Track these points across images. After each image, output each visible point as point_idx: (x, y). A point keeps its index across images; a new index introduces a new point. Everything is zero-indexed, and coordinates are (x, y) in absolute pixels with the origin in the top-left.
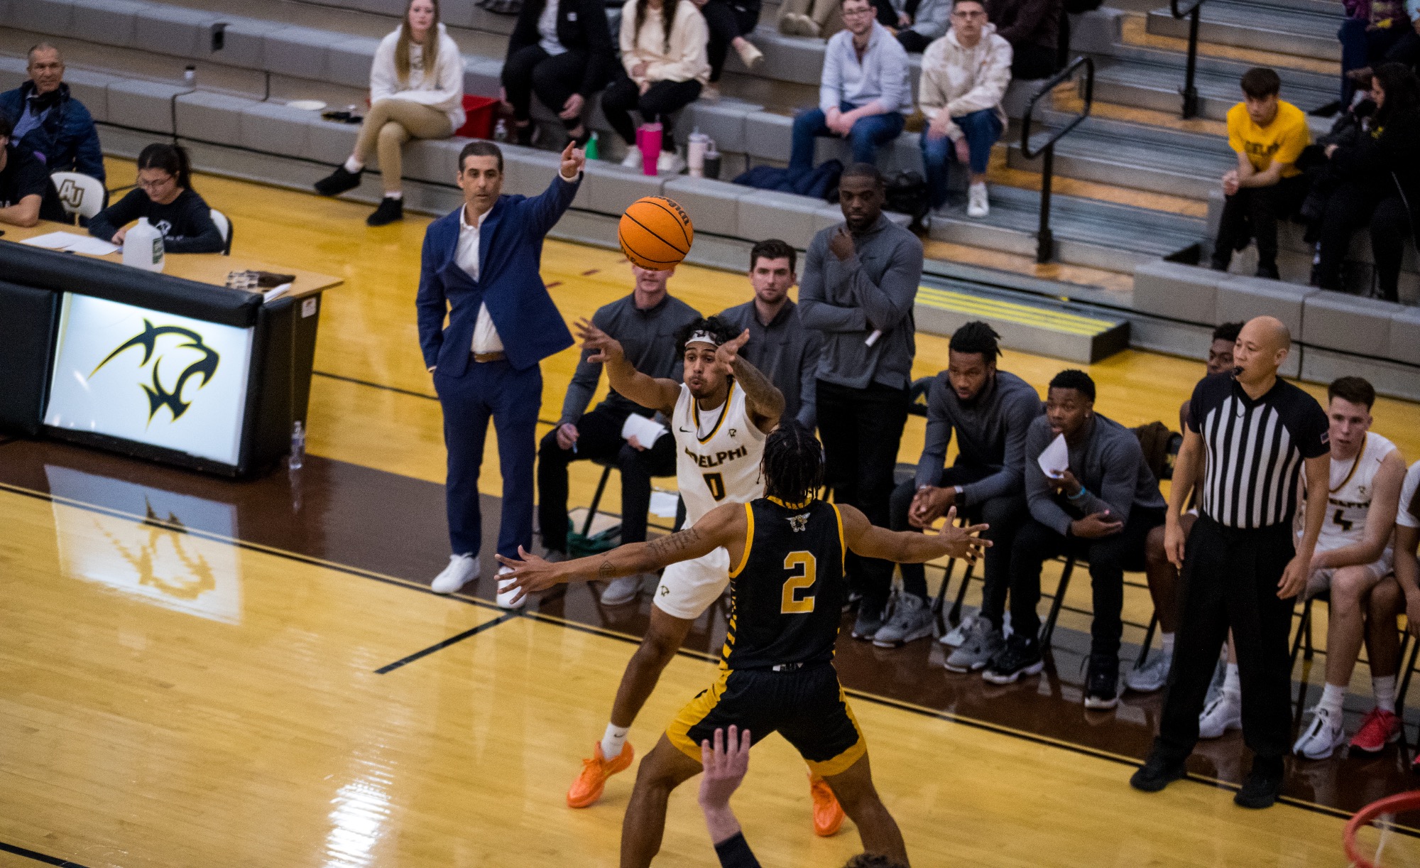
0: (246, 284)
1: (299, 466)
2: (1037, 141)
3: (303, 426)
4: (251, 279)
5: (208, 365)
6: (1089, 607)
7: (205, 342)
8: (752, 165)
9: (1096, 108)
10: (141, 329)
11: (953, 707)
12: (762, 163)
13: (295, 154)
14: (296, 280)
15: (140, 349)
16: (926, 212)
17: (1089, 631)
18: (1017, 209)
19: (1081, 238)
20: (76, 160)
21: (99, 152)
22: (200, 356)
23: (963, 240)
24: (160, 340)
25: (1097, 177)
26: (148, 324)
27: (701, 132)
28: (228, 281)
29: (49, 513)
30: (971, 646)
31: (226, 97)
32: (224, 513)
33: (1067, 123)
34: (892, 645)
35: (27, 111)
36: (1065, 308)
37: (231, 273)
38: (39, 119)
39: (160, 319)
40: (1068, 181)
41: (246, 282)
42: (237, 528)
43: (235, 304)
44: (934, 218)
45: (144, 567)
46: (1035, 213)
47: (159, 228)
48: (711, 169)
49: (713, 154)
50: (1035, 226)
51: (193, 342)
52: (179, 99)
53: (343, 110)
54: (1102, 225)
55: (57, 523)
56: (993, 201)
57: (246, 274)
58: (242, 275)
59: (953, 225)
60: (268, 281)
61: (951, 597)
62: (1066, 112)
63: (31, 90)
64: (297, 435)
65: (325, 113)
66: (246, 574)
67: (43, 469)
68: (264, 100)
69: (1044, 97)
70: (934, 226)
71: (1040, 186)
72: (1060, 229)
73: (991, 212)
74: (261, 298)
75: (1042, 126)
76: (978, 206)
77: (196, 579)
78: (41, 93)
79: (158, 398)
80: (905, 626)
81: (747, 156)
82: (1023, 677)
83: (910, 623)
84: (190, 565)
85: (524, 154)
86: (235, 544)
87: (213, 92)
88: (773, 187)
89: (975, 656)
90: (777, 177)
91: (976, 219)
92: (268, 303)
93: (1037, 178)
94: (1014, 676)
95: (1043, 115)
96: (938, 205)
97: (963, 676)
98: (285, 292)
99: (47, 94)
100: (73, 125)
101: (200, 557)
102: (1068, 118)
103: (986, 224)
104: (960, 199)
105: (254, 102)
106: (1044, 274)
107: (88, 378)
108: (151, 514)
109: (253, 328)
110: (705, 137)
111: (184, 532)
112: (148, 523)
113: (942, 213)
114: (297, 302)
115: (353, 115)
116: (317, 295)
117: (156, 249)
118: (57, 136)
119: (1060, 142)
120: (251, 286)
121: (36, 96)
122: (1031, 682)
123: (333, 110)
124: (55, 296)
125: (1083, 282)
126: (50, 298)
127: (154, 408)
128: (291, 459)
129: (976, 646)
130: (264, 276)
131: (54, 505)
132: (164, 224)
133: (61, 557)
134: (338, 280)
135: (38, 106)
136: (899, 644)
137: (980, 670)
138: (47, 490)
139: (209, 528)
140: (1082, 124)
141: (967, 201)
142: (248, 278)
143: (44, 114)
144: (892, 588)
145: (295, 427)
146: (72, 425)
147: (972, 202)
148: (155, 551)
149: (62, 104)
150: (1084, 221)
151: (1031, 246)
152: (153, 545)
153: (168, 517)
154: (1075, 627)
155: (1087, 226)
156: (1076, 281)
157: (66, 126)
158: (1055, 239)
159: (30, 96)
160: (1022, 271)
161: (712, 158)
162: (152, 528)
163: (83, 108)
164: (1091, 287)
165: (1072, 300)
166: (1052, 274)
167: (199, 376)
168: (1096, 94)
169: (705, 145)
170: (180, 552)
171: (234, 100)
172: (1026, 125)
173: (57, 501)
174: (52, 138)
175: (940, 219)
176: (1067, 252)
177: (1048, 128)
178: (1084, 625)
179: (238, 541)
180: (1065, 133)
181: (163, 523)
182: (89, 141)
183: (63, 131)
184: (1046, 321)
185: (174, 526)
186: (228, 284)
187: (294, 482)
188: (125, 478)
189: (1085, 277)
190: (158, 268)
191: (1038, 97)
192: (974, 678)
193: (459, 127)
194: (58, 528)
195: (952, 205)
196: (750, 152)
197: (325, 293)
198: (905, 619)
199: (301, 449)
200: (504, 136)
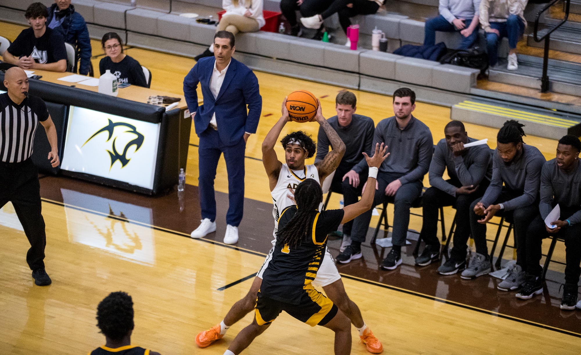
0: (157, 102)
1: (182, 190)
2: (542, 33)
3: (185, 171)
4: (159, 100)
5: (139, 141)
6: (564, 260)
7: (138, 130)
8: (403, 44)
9: (571, 17)
10: (107, 124)
11: (497, 309)
12: (407, 44)
13: (184, 39)
14: (181, 100)
15: (106, 133)
16: (487, 68)
17: (564, 272)
18: (532, 67)
19: (563, 80)
20: (78, 41)
21: (89, 37)
22: (135, 137)
23: (504, 81)
24: (116, 129)
25: (570, 51)
26: (110, 121)
27: (378, 29)
28: (148, 101)
29: (63, 212)
30: (511, 278)
31: (150, 12)
32: (146, 213)
33: (557, 24)
34: (470, 278)
35: (54, 18)
36: (555, 114)
37: (150, 97)
38: (60, 21)
39: (116, 119)
40: (557, 53)
41: (157, 101)
42: (152, 220)
43: (152, 112)
44: (491, 71)
45: (109, 237)
46: (540, 68)
47: (115, 75)
48: (383, 47)
49: (384, 40)
50: (540, 74)
51: (132, 130)
52: (128, 12)
53: (207, 18)
54: (574, 74)
55: (67, 217)
56: (520, 63)
57: (157, 98)
58: (155, 98)
59: (499, 74)
60: (168, 101)
61: (496, 254)
62: (556, 19)
63: (56, 8)
64: (181, 175)
65: (198, 19)
66: (157, 242)
67: (60, 191)
68: (169, 13)
69: (546, 11)
70: (491, 74)
71: (543, 55)
72: (553, 76)
73: (519, 68)
74: (164, 109)
75: (544, 26)
76: (512, 64)
77: (133, 244)
78: (61, 10)
79: (114, 157)
80: (476, 269)
81: (400, 40)
82: (535, 295)
83: (479, 267)
84: (131, 238)
85: (292, 39)
86: (152, 228)
87: (145, 9)
88: (413, 55)
89: (513, 283)
90: (415, 50)
91: (511, 71)
92: (168, 111)
93: (542, 51)
94: (531, 296)
95: (545, 20)
96: (493, 65)
97: (506, 293)
98: (176, 106)
99: (63, 11)
100: (76, 25)
101: (135, 234)
102: (557, 22)
103: (516, 73)
104: (504, 61)
105: (164, 14)
106: (544, 98)
107: (82, 148)
108: (112, 213)
109: (160, 124)
110: (380, 31)
111: (128, 222)
112: (109, 217)
113: (494, 68)
114: (181, 111)
115: (211, 20)
117: (114, 85)
118: (68, 30)
119: (553, 33)
120: (159, 103)
121: (58, 11)
122: (538, 298)
123: (202, 18)
124: (66, 107)
125: (564, 102)
126: (64, 108)
127: (113, 162)
128: (178, 187)
129: (514, 278)
130: (166, 98)
131: (65, 208)
132: (117, 73)
133: (69, 233)
135: (59, 16)
136: (473, 278)
137: (515, 291)
138: (62, 201)
139: (139, 220)
140: (564, 25)
141: (507, 62)
142: (158, 99)
143: (62, 20)
144: (468, 251)
145: (180, 171)
146: (73, 170)
147: (510, 63)
148: (113, 231)
149: (71, 15)
150: (563, 72)
151: (538, 84)
152: (112, 227)
153: (119, 214)
154: (557, 270)
155: (565, 74)
156: (560, 101)
157: (73, 26)
158: (550, 81)
159: (55, 11)
160: (533, 96)
161: (383, 42)
162: (112, 220)
163: (81, 17)
164: (568, 104)
165: (558, 110)
166: (548, 98)
167: (135, 146)
168: (571, 10)
169: (380, 35)
170: (126, 231)
171: (155, 13)
172: (536, 26)
173: (67, 206)
174: (66, 31)
175: (493, 71)
176: (556, 87)
177: (547, 27)
178: (561, 269)
179: (153, 226)
180: (556, 29)
181: (117, 217)
182: (84, 33)
183: (71, 28)
184: (545, 121)
185: (123, 218)
187: (180, 198)
188: (99, 195)
189: (565, 99)
190: (115, 94)
191: (543, 11)
192: (512, 294)
193: (262, 26)
194: (67, 220)
195: (500, 65)
196: (401, 38)
198: (476, 265)
199: (184, 182)
200: (284, 31)
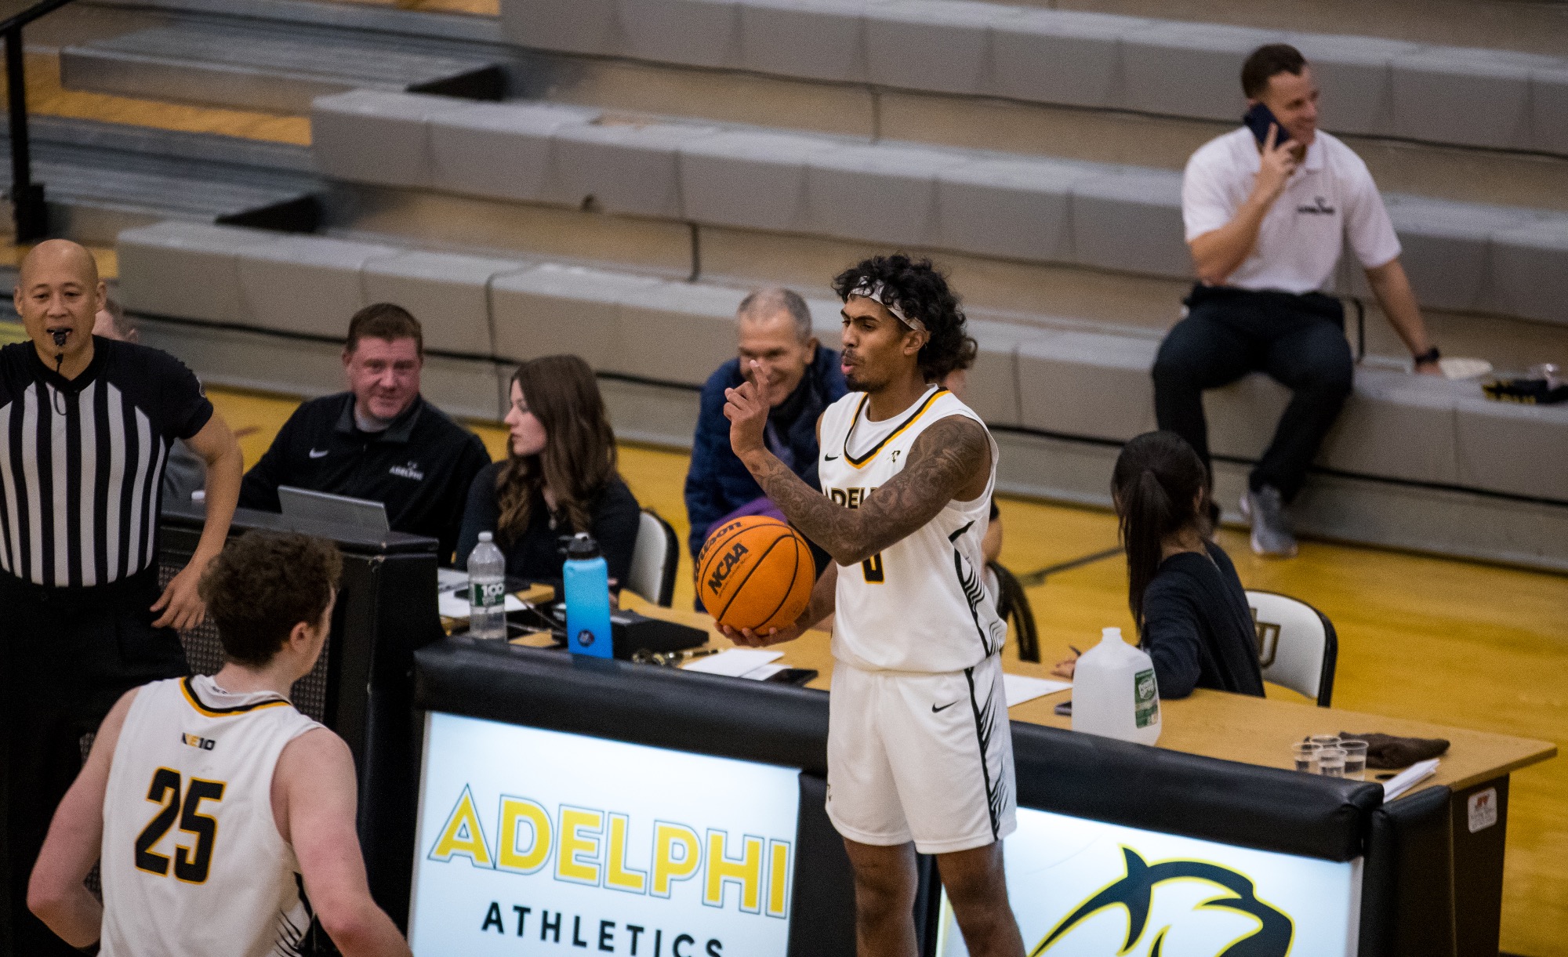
0: (1341, 762)
4: (1351, 753)
5: (1271, 944)
7: (1261, 894)
10: (1119, 871)
13: (1430, 477)
14: (1451, 749)
15: (1118, 914)
22: (1251, 924)
24: (1162, 893)
26: (1132, 858)
28: (1299, 758)
37: (1307, 739)
39: (1158, 846)
41: (1340, 758)
43: (1314, 811)
51: (1234, 894)
53: (1530, 376)
57: (1340, 742)
58: (1332, 743)
60: (1391, 754)
65: (1491, 384)
74: (1380, 792)
92: (1391, 802)
98: (1429, 778)
109: (1361, 861)
114: (1456, 798)
115: (1553, 383)
116: (1499, 782)
120: (1351, 767)
123: (1507, 376)
130: (1377, 744)
134: (1547, 746)
142: (1345, 750)
186: (1302, 765)
190: (1148, 736)
197: (1514, 777)
